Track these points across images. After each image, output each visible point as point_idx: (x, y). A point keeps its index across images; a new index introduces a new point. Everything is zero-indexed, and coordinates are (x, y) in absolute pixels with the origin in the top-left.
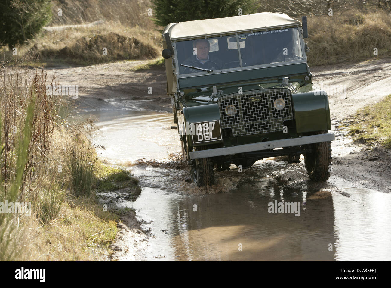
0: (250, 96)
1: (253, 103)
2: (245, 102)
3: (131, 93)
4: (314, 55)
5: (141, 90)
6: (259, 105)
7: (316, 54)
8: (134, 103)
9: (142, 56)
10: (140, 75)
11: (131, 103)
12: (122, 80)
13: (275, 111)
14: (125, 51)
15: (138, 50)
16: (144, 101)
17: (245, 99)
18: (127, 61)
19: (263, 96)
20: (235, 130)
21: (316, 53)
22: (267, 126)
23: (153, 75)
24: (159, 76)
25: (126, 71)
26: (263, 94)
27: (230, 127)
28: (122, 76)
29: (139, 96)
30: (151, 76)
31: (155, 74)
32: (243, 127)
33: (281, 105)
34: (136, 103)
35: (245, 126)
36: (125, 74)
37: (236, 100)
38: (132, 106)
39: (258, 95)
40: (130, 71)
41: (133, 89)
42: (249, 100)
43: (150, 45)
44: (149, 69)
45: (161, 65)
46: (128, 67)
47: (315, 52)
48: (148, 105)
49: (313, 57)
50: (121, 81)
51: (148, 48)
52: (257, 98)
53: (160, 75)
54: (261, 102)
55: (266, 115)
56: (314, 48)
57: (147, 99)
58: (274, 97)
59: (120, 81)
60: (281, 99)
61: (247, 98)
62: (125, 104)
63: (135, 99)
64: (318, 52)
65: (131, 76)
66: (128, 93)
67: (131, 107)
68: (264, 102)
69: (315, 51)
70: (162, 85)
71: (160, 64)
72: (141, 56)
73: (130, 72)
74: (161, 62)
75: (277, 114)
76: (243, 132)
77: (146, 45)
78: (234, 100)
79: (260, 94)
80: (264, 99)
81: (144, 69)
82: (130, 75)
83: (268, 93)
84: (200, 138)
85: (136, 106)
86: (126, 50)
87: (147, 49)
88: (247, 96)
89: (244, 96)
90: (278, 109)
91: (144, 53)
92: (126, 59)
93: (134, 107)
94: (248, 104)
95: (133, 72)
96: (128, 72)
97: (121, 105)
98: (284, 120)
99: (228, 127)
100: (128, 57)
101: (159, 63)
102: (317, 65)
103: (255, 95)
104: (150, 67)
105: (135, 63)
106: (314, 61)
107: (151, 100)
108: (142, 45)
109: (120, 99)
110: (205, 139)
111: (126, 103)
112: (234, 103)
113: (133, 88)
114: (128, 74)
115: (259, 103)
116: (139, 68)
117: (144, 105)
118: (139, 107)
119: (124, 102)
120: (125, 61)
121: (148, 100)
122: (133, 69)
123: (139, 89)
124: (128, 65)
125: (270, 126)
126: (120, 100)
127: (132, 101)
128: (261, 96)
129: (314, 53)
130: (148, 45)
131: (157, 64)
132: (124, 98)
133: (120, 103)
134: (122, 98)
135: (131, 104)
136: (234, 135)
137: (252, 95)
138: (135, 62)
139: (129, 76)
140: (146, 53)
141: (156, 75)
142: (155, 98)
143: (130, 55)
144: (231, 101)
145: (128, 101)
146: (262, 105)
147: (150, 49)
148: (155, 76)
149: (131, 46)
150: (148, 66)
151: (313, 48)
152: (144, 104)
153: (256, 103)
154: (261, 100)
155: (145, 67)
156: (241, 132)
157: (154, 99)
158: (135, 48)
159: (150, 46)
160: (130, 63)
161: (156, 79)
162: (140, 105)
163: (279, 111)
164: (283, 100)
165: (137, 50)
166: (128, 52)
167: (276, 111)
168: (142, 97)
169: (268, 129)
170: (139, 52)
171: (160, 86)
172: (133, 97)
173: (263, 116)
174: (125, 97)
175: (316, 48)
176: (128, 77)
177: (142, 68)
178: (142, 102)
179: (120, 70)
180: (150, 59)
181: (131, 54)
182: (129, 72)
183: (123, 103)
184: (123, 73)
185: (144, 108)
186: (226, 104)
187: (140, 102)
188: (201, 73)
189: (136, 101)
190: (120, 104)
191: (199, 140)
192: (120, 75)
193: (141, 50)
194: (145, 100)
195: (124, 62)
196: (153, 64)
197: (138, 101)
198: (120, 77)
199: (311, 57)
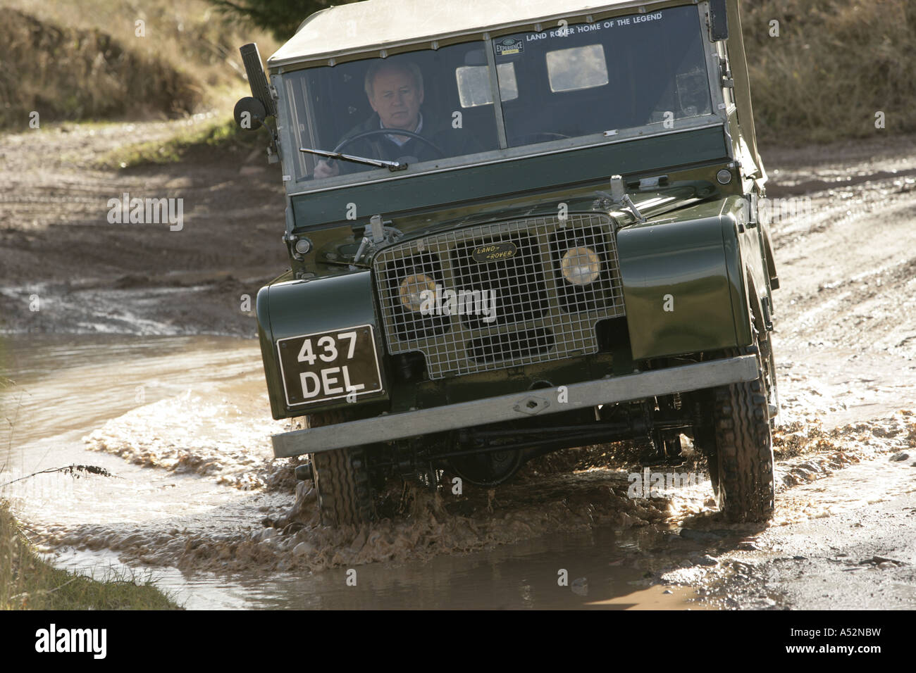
0: (479, 242)
1: (492, 266)
2: (464, 262)
3: (112, 262)
4: (843, 96)
5: (148, 248)
6: (512, 272)
7: (851, 89)
8: (127, 302)
9: (137, 105)
10: (142, 186)
11: (113, 300)
12: (70, 207)
13: (565, 288)
14: (63, 85)
15: (118, 80)
16: (165, 291)
17: (462, 253)
18: (78, 127)
19: (525, 242)
20: (434, 359)
21: (848, 86)
22: (542, 341)
23: (196, 186)
24: (220, 191)
25: (83, 169)
26: (524, 234)
27: (418, 349)
28: (66, 191)
29: (145, 274)
30: (188, 188)
31: (200, 180)
32: (459, 346)
33: (585, 269)
34: (134, 302)
35: (469, 344)
36: (79, 184)
37: (435, 257)
38: (120, 314)
39: (505, 237)
40: (101, 169)
41: (118, 244)
42: (476, 254)
43: (167, 61)
44: (177, 159)
45: (226, 143)
46: (86, 150)
47: (846, 82)
48: (185, 308)
49: (840, 102)
50: (63, 209)
51: (160, 71)
52: (503, 248)
53: (221, 186)
54: (519, 262)
55: (535, 305)
56: (840, 67)
57: (177, 284)
58: (562, 240)
59: (59, 210)
60: (584, 249)
61: (470, 251)
62: (90, 304)
63: (127, 284)
64: (857, 81)
65: (106, 190)
66: (98, 259)
67: (116, 317)
68: (528, 260)
69: (847, 77)
70: (236, 227)
71: (221, 141)
72: (132, 104)
73: (100, 174)
74: (225, 132)
75: (571, 299)
76: (462, 364)
77: (151, 61)
78: (426, 259)
79: (514, 236)
80: (526, 251)
81: (158, 160)
82: (101, 186)
83: (541, 230)
84: (311, 388)
85: (135, 314)
86: (70, 80)
87: (157, 79)
88: (470, 243)
89: (461, 245)
90: (576, 282)
91: (144, 92)
92: (72, 118)
93: (128, 318)
94: (474, 269)
95: (111, 176)
96: (89, 172)
97: (75, 311)
98: (598, 319)
99: (410, 350)
100: (79, 110)
101: (216, 136)
102: (853, 136)
103: (496, 239)
104: (181, 152)
105: (112, 138)
106: (843, 118)
107: (196, 289)
108: (134, 60)
109: (68, 283)
110: (328, 391)
111: (93, 300)
112: (428, 268)
113: (116, 239)
114: (90, 181)
115: (510, 263)
116: (136, 157)
117: (168, 309)
118: (148, 316)
119: (86, 296)
120: (68, 126)
121: (182, 290)
122: (109, 162)
123: (140, 244)
124: (85, 145)
125: (551, 340)
126: (69, 291)
127: (119, 292)
128: (517, 243)
129: (841, 86)
130: (157, 62)
131: (209, 141)
132: (83, 281)
133: (70, 301)
134: (74, 282)
135: (115, 306)
136: (431, 374)
137: (488, 240)
138: (110, 129)
139: (96, 189)
140: (151, 95)
141: (206, 185)
142: (209, 278)
143: (86, 99)
144: (417, 260)
145: (100, 292)
146: (521, 271)
147: (167, 75)
148: (204, 190)
149: (89, 64)
150: (171, 149)
151: (836, 66)
152: (170, 304)
153: (501, 264)
154: (518, 253)
155: (159, 155)
156: (454, 365)
157: (209, 283)
158: (108, 72)
159: (164, 65)
160: (89, 137)
161: (207, 200)
162: (154, 311)
163: (579, 288)
164: (590, 251)
165: (112, 82)
166: (76, 88)
167: (570, 290)
168: (158, 278)
169: (543, 350)
170: (125, 89)
171: (228, 228)
172: (121, 276)
173: (527, 307)
174: (85, 275)
175: (848, 66)
176: (94, 197)
177: (146, 155)
178: (158, 296)
179: (57, 165)
180: (173, 116)
181: (90, 96)
182: (96, 174)
183: (80, 302)
184: (71, 179)
185: (169, 322)
186: (401, 273)
187: (152, 296)
188: (369, 173)
189: (132, 293)
190: (69, 306)
191: (306, 394)
192: (61, 185)
193: (131, 83)
194: (172, 290)
195: (64, 131)
196: (193, 140)
197: (141, 293)
198: (61, 196)
199: (831, 104)
